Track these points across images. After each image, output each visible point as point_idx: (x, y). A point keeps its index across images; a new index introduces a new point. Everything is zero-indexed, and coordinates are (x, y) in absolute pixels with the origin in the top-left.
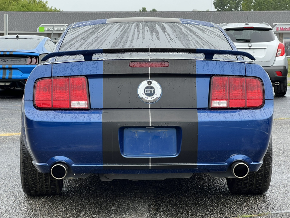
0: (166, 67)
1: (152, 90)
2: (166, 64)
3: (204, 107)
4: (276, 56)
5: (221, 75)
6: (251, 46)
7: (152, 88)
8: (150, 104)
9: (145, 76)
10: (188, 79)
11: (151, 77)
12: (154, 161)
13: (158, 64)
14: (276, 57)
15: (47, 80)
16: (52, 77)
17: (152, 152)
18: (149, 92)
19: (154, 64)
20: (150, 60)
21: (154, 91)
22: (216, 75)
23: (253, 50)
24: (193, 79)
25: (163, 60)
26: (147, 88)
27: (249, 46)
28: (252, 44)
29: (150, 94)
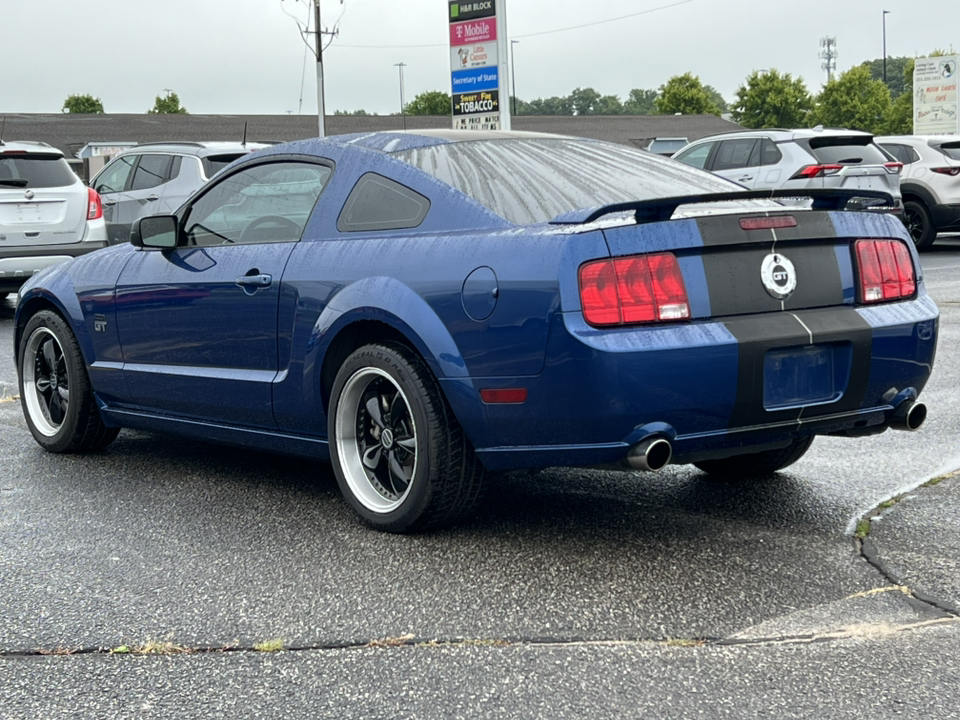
0: (794, 226)
1: (784, 273)
2: (792, 221)
4: (88, 219)
6: (31, 197)
7: (781, 269)
8: (783, 302)
9: (766, 246)
10: (824, 249)
11: (775, 248)
13: (781, 222)
14: (89, 222)
15: (602, 264)
16: (610, 257)
18: (780, 278)
19: (777, 222)
20: (767, 214)
21: (787, 275)
23: (35, 206)
24: (830, 248)
25: (786, 214)
26: (775, 270)
27: (26, 197)
28: (34, 190)
29: (782, 283)
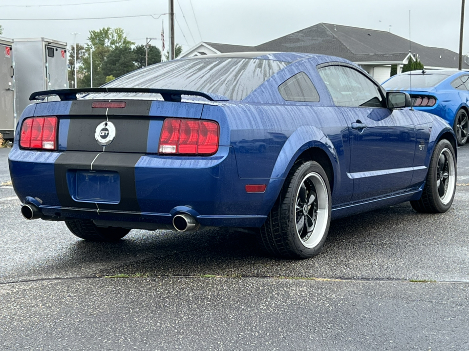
0: (122, 108)
1: (107, 132)
2: (123, 105)
3: (154, 152)
5: (175, 118)
7: (107, 130)
8: (104, 147)
10: (142, 121)
11: (108, 119)
12: (102, 206)
13: (116, 105)
17: (100, 197)
18: (103, 134)
19: (113, 105)
20: (110, 101)
21: (108, 134)
22: (169, 117)
24: (146, 121)
25: (121, 101)
26: (103, 130)
29: (104, 137)
